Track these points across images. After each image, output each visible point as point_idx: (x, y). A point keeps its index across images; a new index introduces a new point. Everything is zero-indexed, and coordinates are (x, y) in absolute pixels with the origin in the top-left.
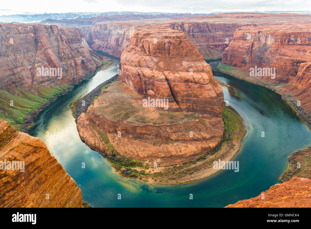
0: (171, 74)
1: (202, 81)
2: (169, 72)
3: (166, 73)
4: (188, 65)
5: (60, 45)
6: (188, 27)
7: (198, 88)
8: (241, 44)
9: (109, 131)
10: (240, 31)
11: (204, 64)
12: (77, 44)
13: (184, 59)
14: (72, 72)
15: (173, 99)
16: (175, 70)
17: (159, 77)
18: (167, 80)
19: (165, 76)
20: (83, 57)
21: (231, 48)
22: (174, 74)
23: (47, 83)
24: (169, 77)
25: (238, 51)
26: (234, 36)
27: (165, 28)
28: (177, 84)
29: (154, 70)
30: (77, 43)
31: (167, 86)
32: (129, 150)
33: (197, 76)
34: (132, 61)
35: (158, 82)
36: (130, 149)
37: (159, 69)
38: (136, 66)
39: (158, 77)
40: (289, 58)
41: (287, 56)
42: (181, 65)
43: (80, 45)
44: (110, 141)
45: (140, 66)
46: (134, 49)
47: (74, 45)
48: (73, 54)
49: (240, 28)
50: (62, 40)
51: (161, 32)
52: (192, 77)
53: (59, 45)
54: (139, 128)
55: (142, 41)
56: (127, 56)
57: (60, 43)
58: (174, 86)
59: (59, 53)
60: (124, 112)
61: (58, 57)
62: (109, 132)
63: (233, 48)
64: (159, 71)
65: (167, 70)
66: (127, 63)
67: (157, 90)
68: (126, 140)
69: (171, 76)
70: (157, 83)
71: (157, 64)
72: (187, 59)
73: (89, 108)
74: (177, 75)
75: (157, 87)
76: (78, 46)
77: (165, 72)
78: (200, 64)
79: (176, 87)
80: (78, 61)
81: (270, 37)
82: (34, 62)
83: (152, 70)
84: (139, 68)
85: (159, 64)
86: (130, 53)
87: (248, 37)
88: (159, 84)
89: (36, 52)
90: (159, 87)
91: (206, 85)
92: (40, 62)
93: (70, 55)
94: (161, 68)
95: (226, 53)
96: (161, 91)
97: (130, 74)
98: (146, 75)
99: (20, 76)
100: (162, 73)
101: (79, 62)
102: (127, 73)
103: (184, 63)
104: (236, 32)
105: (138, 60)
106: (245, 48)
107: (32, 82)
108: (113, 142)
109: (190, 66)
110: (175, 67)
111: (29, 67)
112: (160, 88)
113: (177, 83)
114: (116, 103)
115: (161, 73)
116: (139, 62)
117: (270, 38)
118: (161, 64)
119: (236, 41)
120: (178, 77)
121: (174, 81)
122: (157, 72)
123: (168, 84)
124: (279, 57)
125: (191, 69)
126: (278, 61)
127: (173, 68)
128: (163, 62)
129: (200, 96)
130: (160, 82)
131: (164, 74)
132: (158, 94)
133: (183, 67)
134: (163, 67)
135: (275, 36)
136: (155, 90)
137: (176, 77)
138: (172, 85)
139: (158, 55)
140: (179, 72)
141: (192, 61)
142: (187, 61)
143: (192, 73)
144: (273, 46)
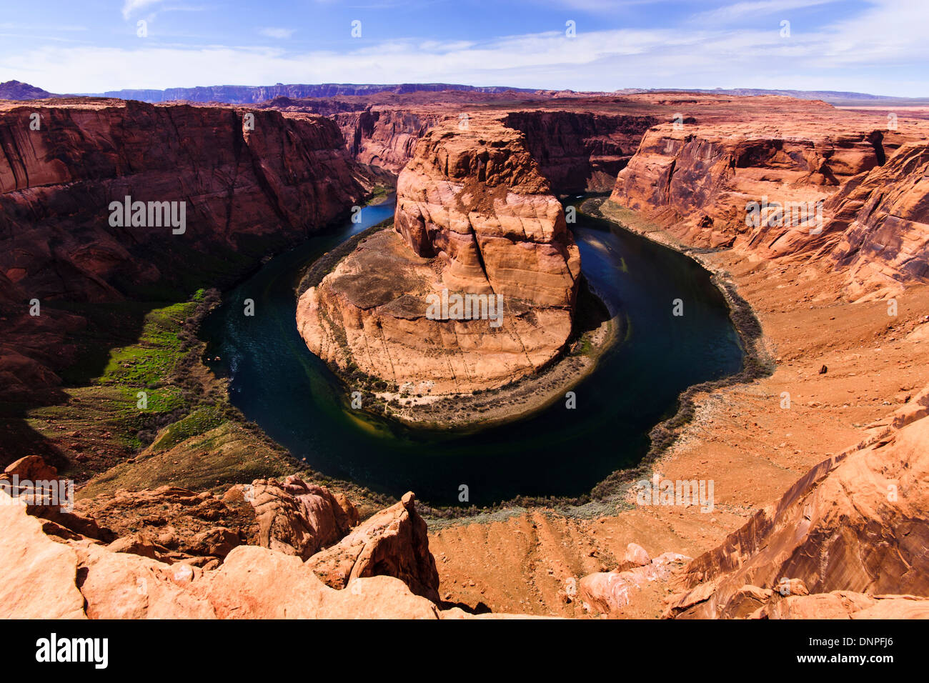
0: (484, 219)
1: (538, 235)
2: (478, 214)
3: (473, 216)
4: (517, 201)
5: (286, 152)
7: (530, 250)
9: (351, 324)
10: (653, 134)
11: (550, 202)
12: (324, 151)
13: (512, 189)
14: (308, 206)
15: (480, 270)
16: (490, 212)
17: (458, 224)
18: (471, 230)
19: (470, 222)
20: (333, 178)
22: (488, 218)
23: (256, 227)
24: (477, 226)
26: (641, 143)
28: (491, 240)
29: (451, 210)
30: (322, 149)
31: (472, 242)
32: (379, 362)
33: (531, 227)
34: (415, 191)
35: (455, 234)
36: (381, 359)
37: (462, 208)
38: (420, 200)
39: (456, 223)
40: (745, 196)
41: (739, 191)
42: (505, 202)
43: (327, 154)
44: (349, 344)
45: (427, 202)
46: (421, 164)
47: (317, 153)
48: (312, 171)
49: (654, 127)
50: (291, 143)
52: (521, 226)
53: (283, 151)
54: (404, 320)
55: (436, 150)
56: (409, 178)
57: (287, 148)
58: (484, 244)
59: (284, 168)
60: (384, 291)
61: (280, 177)
62: (350, 326)
63: (636, 169)
64: (461, 213)
65: (475, 211)
66: (405, 194)
67: (453, 249)
68: (378, 342)
69: (481, 223)
70: (453, 235)
71: (458, 197)
72: (516, 191)
73: (325, 279)
74: (492, 221)
75: (453, 245)
76: (325, 155)
77: (471, 214)
78: (543, 202)
79: (487, 246)
80: (320, 186)
81: (710, 149)
82: (233, 185)
83: (447, 209)
84: (425, 204)
85: (463, 197)
86: (413, 173)
87: (668, 146)
88: (456, 238)
89: (238, 165)
90: (457, 243)
91: (546, 245)
92: (243, 186)
93: (306, 173)
94: (465, 207)
97: (406, 215)
98: (434, 218)
99: (204, 212)
100: (465, 216)
101: (322, 187)
102: (403, 212)
103: (511, 197)
104: (645, 135)
105: (424, 188)
106: (658, 171)
107: (228, 223)
108: (355, 344)
109: (521, 204)
110: (491, 205)
111: (223, 194)
112: (458, 247)
113: (492, 238)
114: (374, 271)
115: (463, 216)
116: (425, 191)
117: (710, 152)
118: (467, 199)
120: (494, 227)
121: (484, 233)
122: (457, 213)
123: (474, 239)
124: (724, 192)
125: (522, 211)
126: (720, 201)
127: (489, 207)
128: (470, 195)
129: (532, 266)
130: (458, 235)
131: (468, 218)
132: (454, 259)
133: (506, 207)
134: (468, 203)
135: (722, 147)
136: (449, 250)
137: (490, 226)
138: (481, 242)
139: (462, 179)
140: (499, 216)
141: (527, 193)
142: (517, 193)
143: (523, 220)
144: (715, 168)
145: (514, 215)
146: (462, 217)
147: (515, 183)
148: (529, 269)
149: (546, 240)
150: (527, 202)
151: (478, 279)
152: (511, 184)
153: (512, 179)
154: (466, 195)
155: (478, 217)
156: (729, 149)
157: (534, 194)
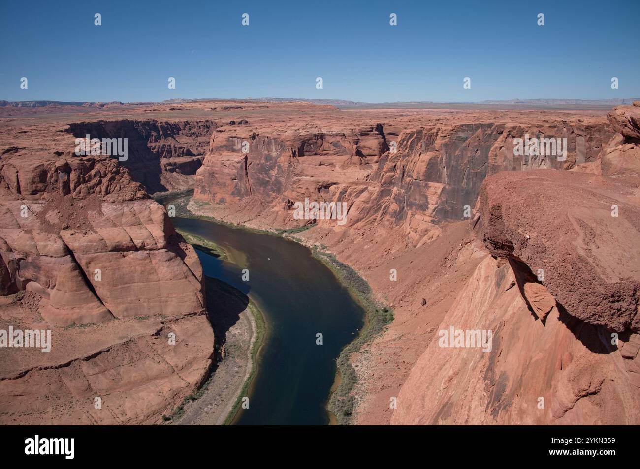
0: (79, 235)
1: (149, 243)
2: (73, 232)
3: (66, 235)
4: (115, 210)
6: (115, 131)
7: (145, 259)
8: (225, 159)
10: (220, 135)
11: (151, 205)
13: (105, 198)
15: (90, 294)
16: (85, 227)
17: (49, 247)
18: (68, 251)
19: (63, 241)
21: (208, 168)
22: (85, 233)
24: (73, 245)
25: (223, 173)
26: (211, 143)
27: (58, 135)
28: (95, 257)
29: (35, 232)
31: (72, 264)
33: (138, 236)
35: (48, 259)
37: (48, 227)
39: (45, 246)
40: (312, 179)
41: (307, 175)
42: (101, 214)
49: (218, 129)
51: (47, 143)
52: (127, 236)
58: (88, 263)
63: (212, 167)
64: (49, 233)
65: (67, 228)
67: (48, 277)
69: (77, 241)
70: (44, 260)
71: (41, 216)
72: (111, 200)
74: (91, 236)
75: (47, 272)
77: (62, 233)
78: (144, 207)
81: (273, 144)
83: (29, 232)
85: (47, 216)
87: (236, 144)
88: (50, 263)
90: (52, 269)
91: (161, 251)
94: (53, 225)
95: (201, 177)
96: (58, 279)
100: (56, 236)
103: (107, 207)
104: (213, 136)
106: (234, 166)
109: (120, 212)
110: (86, 218)
112: (55, 273)
113: (96, 254)
115: (53, 236)
117: (274, 146)
118: (52, 217)
119: (216, 154)
120: (95, 241)
121: (86, 250)
122: (43, 234)
123: (74, 259)
124: (295, 178)
125: (124, 220)
126: (295, 186)
127: (82, 221)
128: (56, 211)
129: (151, 277)
130: (53, 259)
131: (60, 238)
132: (52, 288)
133: (104, 218)
134: (56, 221)
135: (282, 141)
136: (43, 279)
137: (91, 241)
138: (83, 263)
139: (41, 195)
140: (98, 230)
141: (124, 201)
142: (113, 202)
143: (128, 229)
144: (282, 159)
145: (115, 225)
146: (53, 238)
147: (107, 192)
148: (148, 280)
149: (159, 246)
150: (126, 209)
151: (91, 305)
152: (103, 193)
153: (104, 189)
154: (50, 213)
155: (73, 234)
156: (288, 143)
157: (131, 200)
